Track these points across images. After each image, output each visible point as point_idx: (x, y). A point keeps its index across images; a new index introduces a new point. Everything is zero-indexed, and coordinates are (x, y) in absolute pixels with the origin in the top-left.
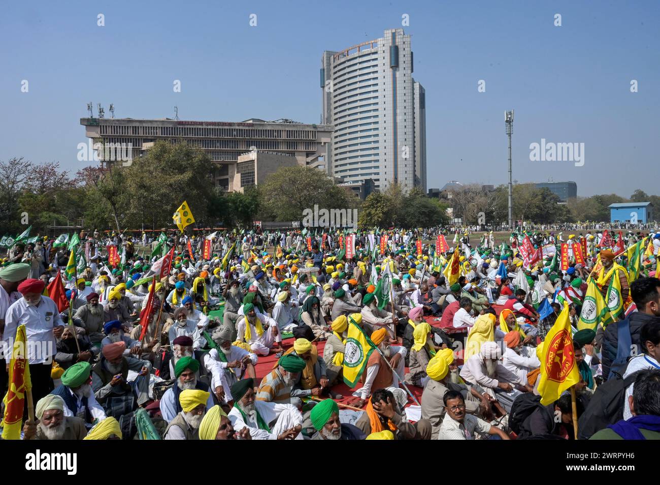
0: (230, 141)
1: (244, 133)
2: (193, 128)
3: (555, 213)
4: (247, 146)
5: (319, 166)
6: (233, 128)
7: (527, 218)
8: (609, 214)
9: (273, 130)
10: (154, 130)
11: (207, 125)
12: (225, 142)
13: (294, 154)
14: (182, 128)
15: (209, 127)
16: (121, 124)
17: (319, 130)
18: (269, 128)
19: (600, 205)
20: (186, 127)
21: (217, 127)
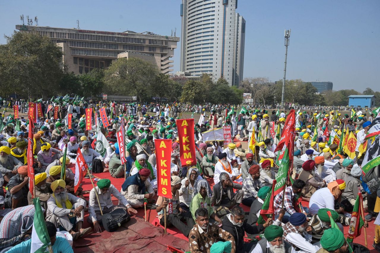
0: (113, 44)
1: (122, 39)
2: (88, 35)
3: (314, 99)
4: (123, 48)
5: (169, 64)
6: (115, 36)
7: (296, 101)
8: (348, 101)
9: (140, 39)
10: (64, 35)
11: (98, 33)
12: (110, 45)
13: (154, 54)
14: (82, 35)
15: (99, 35)
16: (42, 30)
17: (169, 40)
18: (137, 37)
19: (343, 95)
20: (84, 34)
21: (104, 35)
